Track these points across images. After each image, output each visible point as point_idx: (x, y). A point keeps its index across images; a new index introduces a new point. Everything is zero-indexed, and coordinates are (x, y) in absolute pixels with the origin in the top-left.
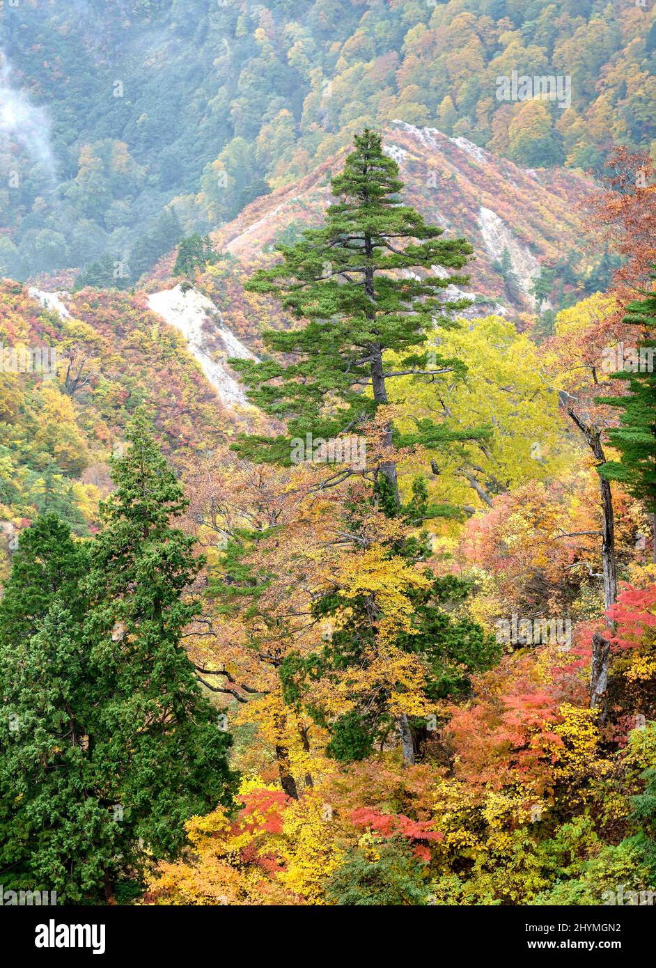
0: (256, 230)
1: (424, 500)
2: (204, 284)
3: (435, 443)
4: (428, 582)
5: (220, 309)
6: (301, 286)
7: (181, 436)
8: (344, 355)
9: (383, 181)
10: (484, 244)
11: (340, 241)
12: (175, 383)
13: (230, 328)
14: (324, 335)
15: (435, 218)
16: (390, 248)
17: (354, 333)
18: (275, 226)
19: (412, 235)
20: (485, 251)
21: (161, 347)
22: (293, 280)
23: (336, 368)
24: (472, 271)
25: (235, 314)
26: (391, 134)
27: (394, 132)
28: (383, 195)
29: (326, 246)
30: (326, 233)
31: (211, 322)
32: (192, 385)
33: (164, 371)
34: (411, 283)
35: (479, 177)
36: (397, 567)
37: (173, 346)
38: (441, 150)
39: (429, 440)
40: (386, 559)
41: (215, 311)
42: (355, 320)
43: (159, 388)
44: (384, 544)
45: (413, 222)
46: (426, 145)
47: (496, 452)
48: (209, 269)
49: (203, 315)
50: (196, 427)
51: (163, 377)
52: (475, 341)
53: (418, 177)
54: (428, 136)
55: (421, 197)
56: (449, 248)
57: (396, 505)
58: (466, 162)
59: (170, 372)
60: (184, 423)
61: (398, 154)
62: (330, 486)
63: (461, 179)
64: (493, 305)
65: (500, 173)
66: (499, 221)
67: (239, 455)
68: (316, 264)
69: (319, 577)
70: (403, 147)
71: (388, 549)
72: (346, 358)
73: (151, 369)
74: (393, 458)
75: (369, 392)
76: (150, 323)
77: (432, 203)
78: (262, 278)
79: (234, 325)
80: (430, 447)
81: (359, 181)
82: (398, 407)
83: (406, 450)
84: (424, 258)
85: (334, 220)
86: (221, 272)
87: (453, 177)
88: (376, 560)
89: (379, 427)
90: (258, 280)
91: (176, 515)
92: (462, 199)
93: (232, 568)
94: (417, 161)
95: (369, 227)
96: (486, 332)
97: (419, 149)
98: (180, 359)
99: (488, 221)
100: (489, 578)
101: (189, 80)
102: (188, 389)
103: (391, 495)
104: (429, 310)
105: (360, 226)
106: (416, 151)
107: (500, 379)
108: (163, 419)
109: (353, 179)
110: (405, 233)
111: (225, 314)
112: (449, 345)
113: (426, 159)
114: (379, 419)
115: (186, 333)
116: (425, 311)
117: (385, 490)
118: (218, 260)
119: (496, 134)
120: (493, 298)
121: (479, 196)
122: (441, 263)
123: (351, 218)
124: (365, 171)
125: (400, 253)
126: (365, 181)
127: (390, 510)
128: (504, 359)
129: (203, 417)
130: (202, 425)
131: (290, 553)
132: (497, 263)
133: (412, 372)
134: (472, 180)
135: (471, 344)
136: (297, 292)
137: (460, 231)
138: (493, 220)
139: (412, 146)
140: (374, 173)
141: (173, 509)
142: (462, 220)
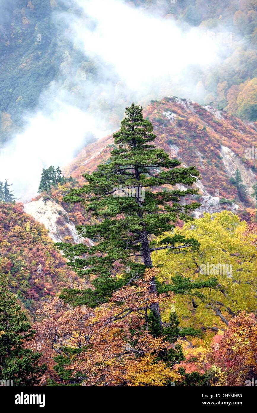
0: (88, 163)
1: (177, 325)
2: (57, 197)
3: (183, 290)
4: (180, 377)
5: (67, 211)
6: (97, 198)
7: (45, 289)
8: (125, 239)
9: (144, 134)
10: (225, 168)
11: (120, 170)
12: (41, 257)
13: (73, 222)
14: (112, 227)
15: (195, 153)
16: (150, 174)
17: (129, 225)
18: (99, 161)
19: (162, 166)
20: (225, 172)
21: (32, 235)
22: (93, 195)
23: (119, 246)
24: (218, 184)
25: (76, 214)
26: (166, 104)
27: (168, 103)
28: (144, 143)
29: (112, 174)
30: (111, 166)
31: (62, 219)
32: (51, 258)
33: (34, 250)
34: (164, 194)
35: (220, 128)
36: (161, 368)
37: (39, 234)
38: (196, 113)
39: (179, 289)
40: (154, 363)
41: (65, 212)
42: (130, 217)
43: (31, 260)
44: (153, 353)
45: (163, 158)
46: (187, 110)
47: (230, 294)
48: (60, 187)
49: (57, 215)
50: (54, 283)
51: (34, 253)
52: (215, 226)
53: (183, 130)
54: (189, 105)
55: (185, 141)
56: (185, 173)
57: (160, 329)
58: (211, 119)
59: (38, 250)
60: (47, 281)
61: (171, 116)
62: (120, 318)
63: (209, 130)
64: (230, 204)
65: (232, 125)
66: (233, 154)
67: (65, 301)
68: (106, 185)
69: (113, 376)
70: (174, 112)
71: (155, 357)
72: (126, 241)
73: (26, 249)
74: (155, 300)
75: (141, 261)
76: (25, 221)
77: (192, 144)
78: (75, 194)
79: (76, 221)
80: (179, 293)
81: (130, 135)
82: (159, 269)
83: (163, 295)
84: (171, 179)
85: (116, 158)
86: (68, 189)
87: (204, 129)
88: (148, 364)
89: (146, 282)
90: (72, 195)
91: (27, 340)
92: (210, 141)
93: (61, 372)
94: (182, 120)
95: (136, 162)
96: (221, 221)
97: (183, 113)
98: (43, 242)
99: (226, 154)
100: (223, 373)
101: (47, 75)
102: (48, 260)
103: (157, 322)
104: (174, 210)
105: (131, 161)
106: (182, 114)
107: (231, 249)
108: (34, 279)
109: (126, 134)
110: (159, 165)
111: (70, 214)
112: (199, 229)
113: (188, 119)
114: (147, 277)
115: (47, 226)
116: (172, 211)
117: (153, 320)
118: (65, 182)
119: (230, 102)
120: (230, 200)
121: (220, 139)
122: (180, 182)
123: (126, 157)
124: (133, 129)
125: (156, 177)
126: (133, 134)
127: (156, 332)
128: (233, 236)
129: (58, 277)
130: (58, 282)
131: (94, 361)
132: (232, 179)
133: (166, 247)
134: (216, 130)
135: (212, 229)
136: (95, 202)
137: (210, 160)
138: (229, 153)
139: (179, 111)
140: (138, 130)
141: (26, 337)
142: (210, 154)
